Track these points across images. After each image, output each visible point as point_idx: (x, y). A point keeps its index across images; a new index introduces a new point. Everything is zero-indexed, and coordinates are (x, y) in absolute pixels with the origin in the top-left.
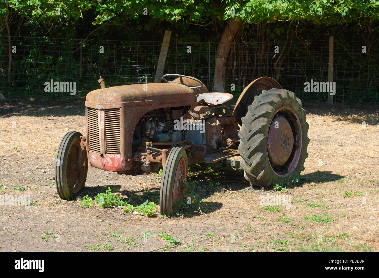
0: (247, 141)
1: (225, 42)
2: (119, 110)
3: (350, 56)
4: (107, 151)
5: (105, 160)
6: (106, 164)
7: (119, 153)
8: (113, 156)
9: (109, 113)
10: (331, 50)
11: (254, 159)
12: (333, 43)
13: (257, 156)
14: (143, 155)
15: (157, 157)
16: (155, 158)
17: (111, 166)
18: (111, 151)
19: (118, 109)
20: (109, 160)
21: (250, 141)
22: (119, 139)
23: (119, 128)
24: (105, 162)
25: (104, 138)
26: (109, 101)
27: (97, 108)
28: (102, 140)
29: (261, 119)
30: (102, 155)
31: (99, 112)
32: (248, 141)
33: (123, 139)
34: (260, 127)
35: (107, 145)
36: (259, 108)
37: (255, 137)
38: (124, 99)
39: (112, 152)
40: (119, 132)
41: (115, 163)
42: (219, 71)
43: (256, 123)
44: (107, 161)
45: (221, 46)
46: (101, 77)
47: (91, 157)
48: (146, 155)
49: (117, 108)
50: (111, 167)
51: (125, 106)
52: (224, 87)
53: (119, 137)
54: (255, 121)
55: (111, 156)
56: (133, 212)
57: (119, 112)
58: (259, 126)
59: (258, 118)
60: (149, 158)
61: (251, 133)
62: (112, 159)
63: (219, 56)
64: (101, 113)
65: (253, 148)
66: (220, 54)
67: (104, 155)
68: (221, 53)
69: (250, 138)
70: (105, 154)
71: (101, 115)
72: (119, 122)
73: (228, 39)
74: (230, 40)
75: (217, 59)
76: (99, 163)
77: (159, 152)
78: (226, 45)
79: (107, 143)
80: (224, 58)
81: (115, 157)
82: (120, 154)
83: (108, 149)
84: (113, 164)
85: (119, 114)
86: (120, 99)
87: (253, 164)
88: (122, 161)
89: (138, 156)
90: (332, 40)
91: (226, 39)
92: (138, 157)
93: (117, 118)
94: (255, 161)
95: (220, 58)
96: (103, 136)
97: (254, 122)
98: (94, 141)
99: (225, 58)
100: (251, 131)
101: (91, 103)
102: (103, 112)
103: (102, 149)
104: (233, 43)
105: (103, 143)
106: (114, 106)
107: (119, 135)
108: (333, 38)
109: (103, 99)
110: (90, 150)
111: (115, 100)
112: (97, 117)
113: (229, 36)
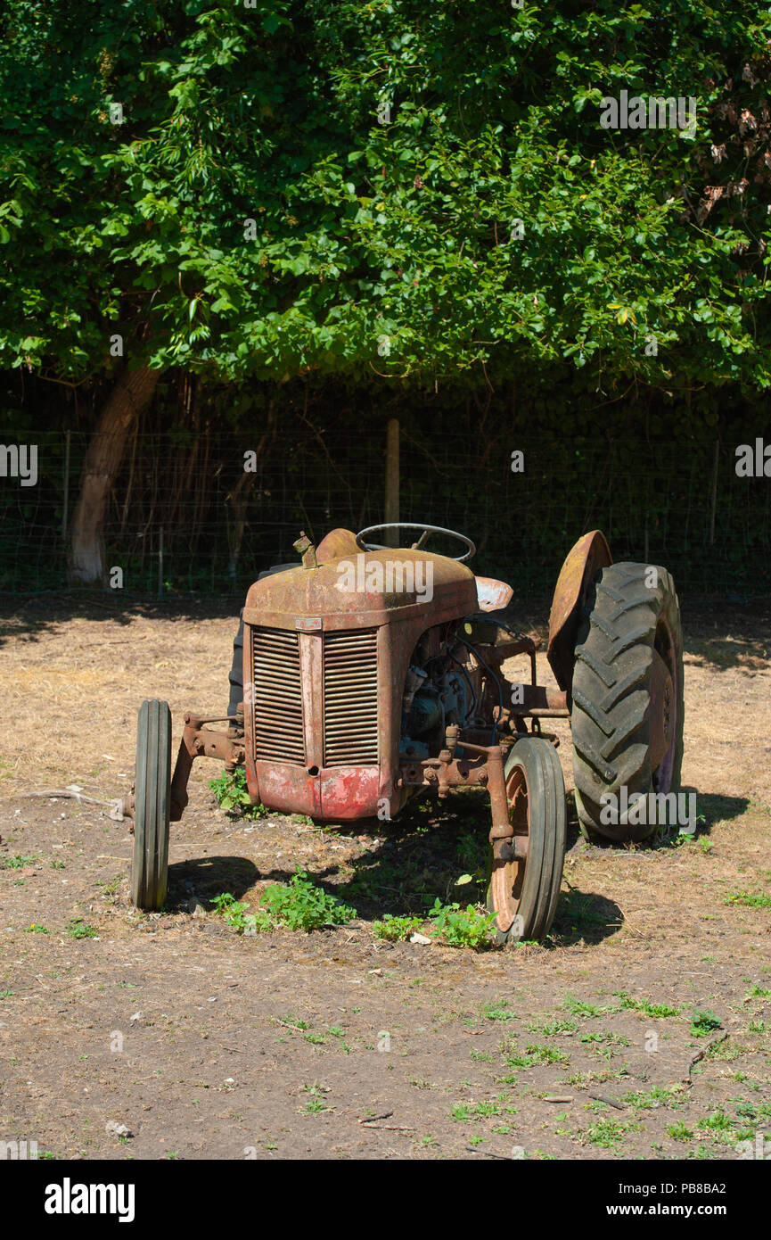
0: (603, 714)
1: (112, 432)
2: (375, 632)
3: (438, 472)
4: (328, 758)
5: (324, 784)
6: (328, 796)
7: (375, 763)
8: (353, 771)
9: (339, 644)
10: (394, 457)
11: (622, 764)
12: (397, 437)
13: (632, 753)
14: (427, 766)
15: (471, 771)
16: (465, 775)
17: (344, 802)
18: (343, 756)
19: (373, 630)
20: (338, 784)
21: (614, 711)
22: (375, 719)
23: (375, 688)
24: (323, 791)
25: (320, 717)
26: (341, 608)
27: (298, 627)
28: (314, 725)
29: (638, 649)
30: (314, 771)
31: (305, 641)
32: (607, 712)
33: (388, 719)
34: (642, 672)
35: (328, 740)
36: (623, 618)
37: (627, 700)
38: (391, 600)
39: (348, 761)
40: (375, 700)
41: (358, 794)
42: (90, 512)
43: (627, 662)
44: (330, 788)
45: (100, 439)
46: (302, 533)
47: (267, 779)
48: (436, 767)
49: (369, 625)
50: (342, 805)
51: (393, 621)
52: (101, 556)
53: (375, 713)
54: (623, 655)
55: (347, 771)
56: (409, 937)
57: (375, 638)
58: (639, 670)
59: (630, 646)
60: (446, 774)
61: (618, 690)
62: (347, 781)
63: (95, 470)
64: (312, 642)
65: (626, 733)
66: (98, 462)
67: (321, 769)
68: (102, 461)
69: (613, 706)
70: (324, 767)
71: (310, 650)
72: (375, 669)
73: (121, 422)
74: (125, 425)
75: (89, 477)
76: (298, 795)
77: (475, 753)
78: (116, 438)
79: (328, 733)
80: (107, 477)
81: (361, 774)
82: (377, 766)
83: (330, 751)
84: (351, 795)
85: (375, 644)
86: (378, 602)
87: (619, 776)
88: (384, 787)
89: (412, 769)
90: (394, 430)
91: (117, 423)
92: (413, 773)
93: (368, 657)
94: (626, 767)
95: (98, 474)
96: (319, 711)
97: (621, 659)
98: (281, 729)
99: (110, 475)
100: (615, 683)
101: (274, 614)
102: (319, 640)
103: (312, 753)
104: (133, 435)
105: (319, 734)
106: (360, 622)
107: (375, 707)
108: (398, 424)
109: (322, 600)
110: (259, 756)
111: (362, 603)
112: (298, 657)
113: (126, 414)
